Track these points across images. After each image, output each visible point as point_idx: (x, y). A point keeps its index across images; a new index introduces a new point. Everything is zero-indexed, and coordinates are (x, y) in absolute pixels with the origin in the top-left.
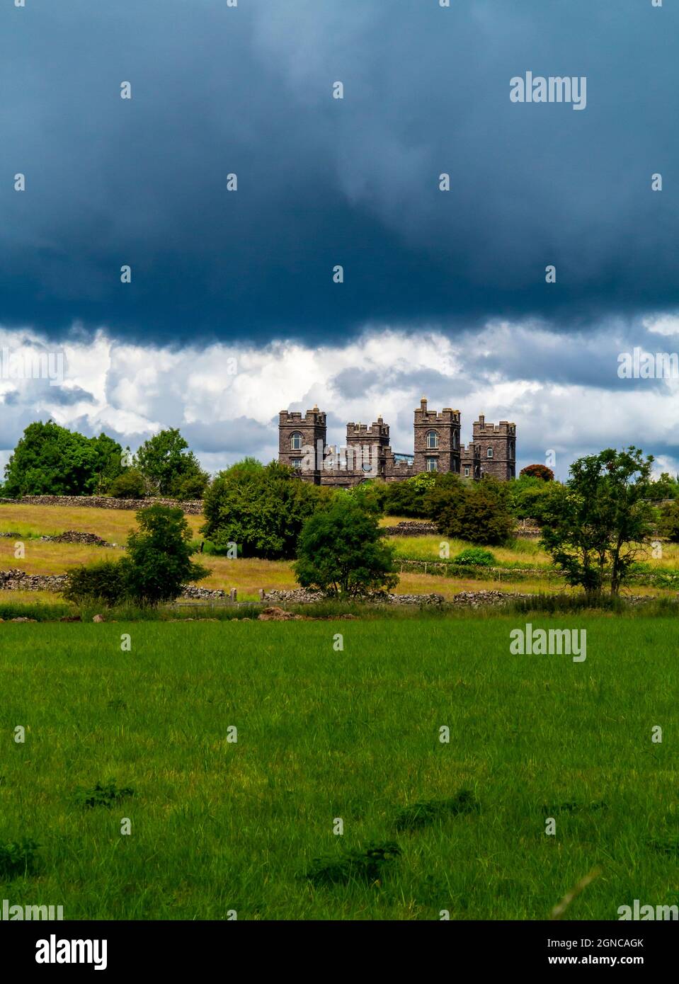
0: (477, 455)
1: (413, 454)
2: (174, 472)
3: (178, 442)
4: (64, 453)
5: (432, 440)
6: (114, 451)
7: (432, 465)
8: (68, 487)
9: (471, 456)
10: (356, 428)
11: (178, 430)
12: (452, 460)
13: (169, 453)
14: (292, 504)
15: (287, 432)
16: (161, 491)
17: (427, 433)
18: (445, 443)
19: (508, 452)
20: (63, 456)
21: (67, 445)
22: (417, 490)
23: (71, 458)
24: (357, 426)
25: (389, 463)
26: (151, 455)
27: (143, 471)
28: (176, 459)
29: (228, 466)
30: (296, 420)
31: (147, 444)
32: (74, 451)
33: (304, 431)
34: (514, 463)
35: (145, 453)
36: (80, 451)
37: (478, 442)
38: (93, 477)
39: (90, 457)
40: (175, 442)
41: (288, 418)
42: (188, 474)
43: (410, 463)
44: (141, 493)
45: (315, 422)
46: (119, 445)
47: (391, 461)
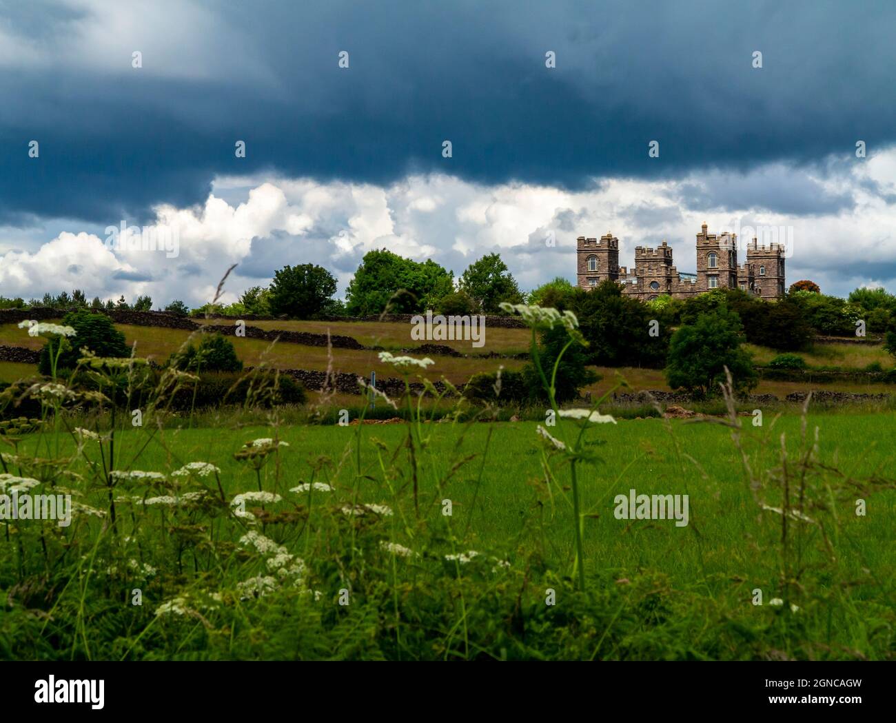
0: (751, 273)
1: (696, 273)
2: (496, 291)
3: (499, 266)
4: (398, 277)
5: (713, 261)
6: (439, 275)
7: (713, 283)
8: (402, 307)
9: (747, 273)
10: (643, 250)
11: (499, 255)
12: (730, 278)
13: (491, 276)
14: (624, 317)
15: (584, 256)
16: (484, 309)
17: (708, 255)
18: (724, 263)
19: (778, 270)
20: (397, 280)
21: (401, 269)
22: (710, 304)
23: (404, 281)
24: (644, 249)
25: (674, 280)
26: (476, 277)
27: (468, 291)
28: (497, 281)
29: (538, 286)
30: (592, 244)
31: (471, 267)
32: (406, 274)
33: (599, 255)
34: (784, 280)
35: (470, 276)
36: (412, 274)
37: (752, 261)
38: (423, 297)
39: (420, 280)
40: (496, 265)
41: (585, 243)
42: (507, 294)
43: (693, 280)
44: (467, 310)
45: (609, 246)
46: (443, 269)
47: (676, 279)
